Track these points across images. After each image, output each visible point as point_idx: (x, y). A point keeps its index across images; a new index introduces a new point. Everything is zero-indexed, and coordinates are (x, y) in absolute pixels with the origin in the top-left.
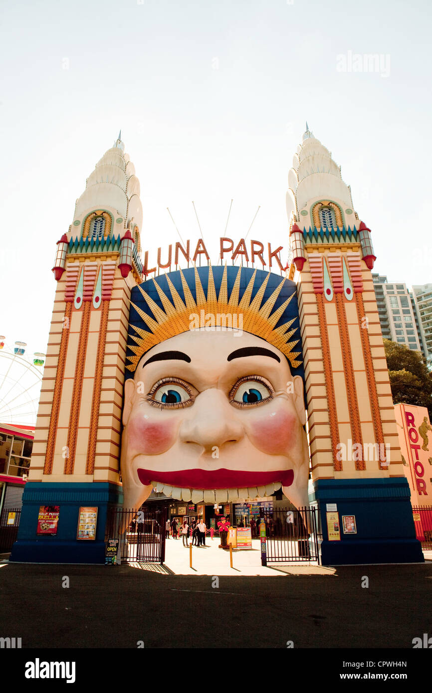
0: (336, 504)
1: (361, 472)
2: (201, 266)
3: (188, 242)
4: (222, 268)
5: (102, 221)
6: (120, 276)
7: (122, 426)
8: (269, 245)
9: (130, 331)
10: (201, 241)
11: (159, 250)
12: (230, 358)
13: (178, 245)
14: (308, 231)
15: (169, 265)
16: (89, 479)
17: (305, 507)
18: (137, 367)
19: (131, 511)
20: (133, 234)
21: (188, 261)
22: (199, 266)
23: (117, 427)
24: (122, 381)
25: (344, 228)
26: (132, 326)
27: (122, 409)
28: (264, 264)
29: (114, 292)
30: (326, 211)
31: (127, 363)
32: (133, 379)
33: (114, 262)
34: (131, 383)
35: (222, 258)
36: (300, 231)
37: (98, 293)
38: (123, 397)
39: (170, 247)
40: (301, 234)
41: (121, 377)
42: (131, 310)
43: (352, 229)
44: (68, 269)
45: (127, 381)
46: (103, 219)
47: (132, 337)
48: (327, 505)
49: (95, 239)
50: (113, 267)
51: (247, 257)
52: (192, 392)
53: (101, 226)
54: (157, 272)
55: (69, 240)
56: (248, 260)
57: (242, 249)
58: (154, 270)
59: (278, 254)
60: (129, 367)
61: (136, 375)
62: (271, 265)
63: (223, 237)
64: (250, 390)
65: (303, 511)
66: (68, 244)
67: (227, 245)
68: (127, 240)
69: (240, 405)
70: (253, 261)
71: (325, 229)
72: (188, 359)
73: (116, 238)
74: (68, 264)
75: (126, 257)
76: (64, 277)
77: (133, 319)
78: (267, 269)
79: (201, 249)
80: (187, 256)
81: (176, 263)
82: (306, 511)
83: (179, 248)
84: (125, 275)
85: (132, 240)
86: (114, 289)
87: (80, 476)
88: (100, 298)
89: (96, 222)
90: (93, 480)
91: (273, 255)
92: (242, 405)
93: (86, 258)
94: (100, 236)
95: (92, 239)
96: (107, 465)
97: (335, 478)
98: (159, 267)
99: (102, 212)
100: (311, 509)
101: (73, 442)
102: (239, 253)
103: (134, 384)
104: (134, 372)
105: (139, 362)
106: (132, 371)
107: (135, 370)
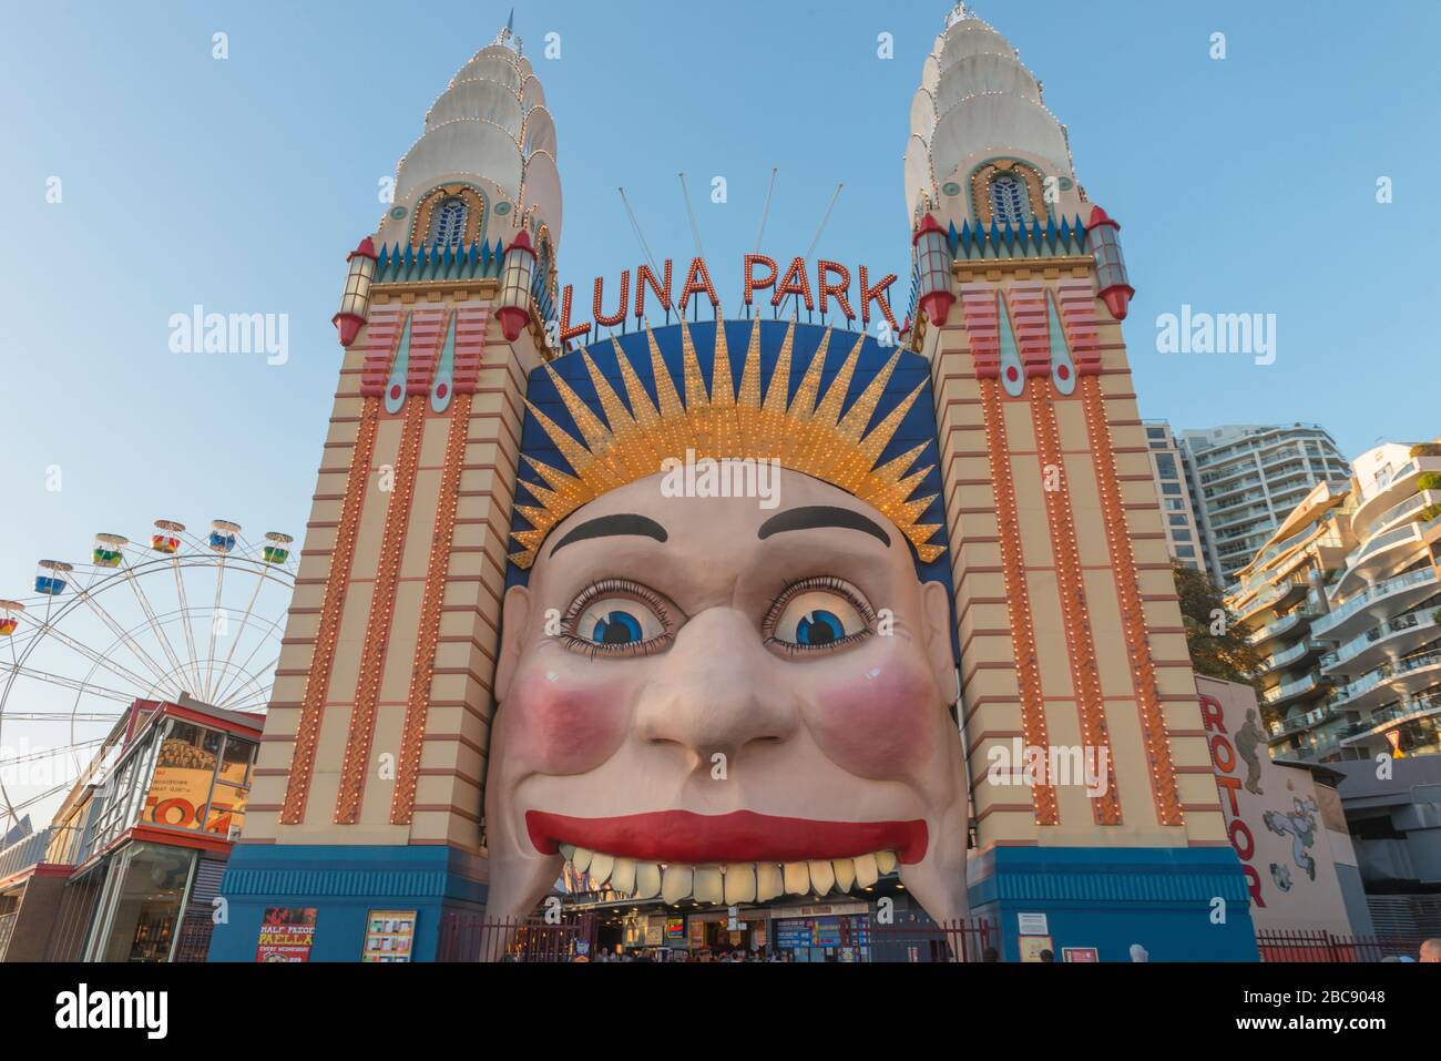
0: (1044, 916)
1: (1111, 830)
2: (699, 320)
3: (668, 264)
4: (749, 324)
5: (460, 210)
6: (501, 338)
7: (494, 704)
8: (863, 271)
9: (523, 471)
10: (698, 265)
11: (599, 283)
12: (765, 532)
13: (645, 273)
14: (959, 229)
15: (621, 319)
16: (399, 836)
17: (962, 921)
18: (536, 557)
19: (503, 922)
20: (536, 240)
21: (667, 309)
22: (691, 320)
23: (481, 704)
24: (497, 590)
25: (1051, 223)
26: (527, 458)
27: (495, 661)
28: (851, 317)
29: (482, 373)
30: (1005, 184)
31: (514, 546)
32: (526, 586)
33: (486, 304)
34: (520, 599)
35: (749, 302)
36: (940, 230)
37: (445, 376)
39: (626, 275)
40: (943, 239)
41: (495, 581)
42: (528, 423)
43: (1072, 224)
44: (371, 319)
45: (508, 592)
46: (463, 205)
47: (529, 486)
48: (1020, 916)
49: (441, 250)
50: (484, 315)
51: (808, 299)
52: (669, 617)
53: (457, 222)
54: (592, 334)
55: (378, 253)
56: (810, 308)
57: (795, 283)
58: (586, 330)
59: (885, 293)
60: (516, 558)
61: (533, 575)
62: (866, 320)
63: (752, 252)
64: (815, 614)
65: (954, 931)
66: (376, 260)
67: (761, 272)
68: (520, 251)
69: (790, 649)
70: (824, 310)
71: (1004, 225)
72: (660, 535)
73: (493, 247)
74: (374, 308)
75: (514, 290)
76: (363, 339)
78: (857, 326)
79: (698, 284)
80: (664, 296)
81: (639, 315)
82: (962, 931)
83: (646, 281)
84: (511, 337)
85: (532, 252)
86: (483, 367)
87: (376, 829)
88: (450, 387)
89: (446, 211)
90: (409, 840)
91: (870, 295)
92: (795, 651)
93: (420, 293)
94: (454, 245)
95: (435, 250)
96: (448, 801)
97: (1040, 845)
98: (598, 322)
99: (460, 188)
100: (977, 927)
101: (363, 739)
102: (790, 291)
103: (527, 599)
104: (529, 569)
105: (542, 543)
106: (523, 567)
107: (530, 564)
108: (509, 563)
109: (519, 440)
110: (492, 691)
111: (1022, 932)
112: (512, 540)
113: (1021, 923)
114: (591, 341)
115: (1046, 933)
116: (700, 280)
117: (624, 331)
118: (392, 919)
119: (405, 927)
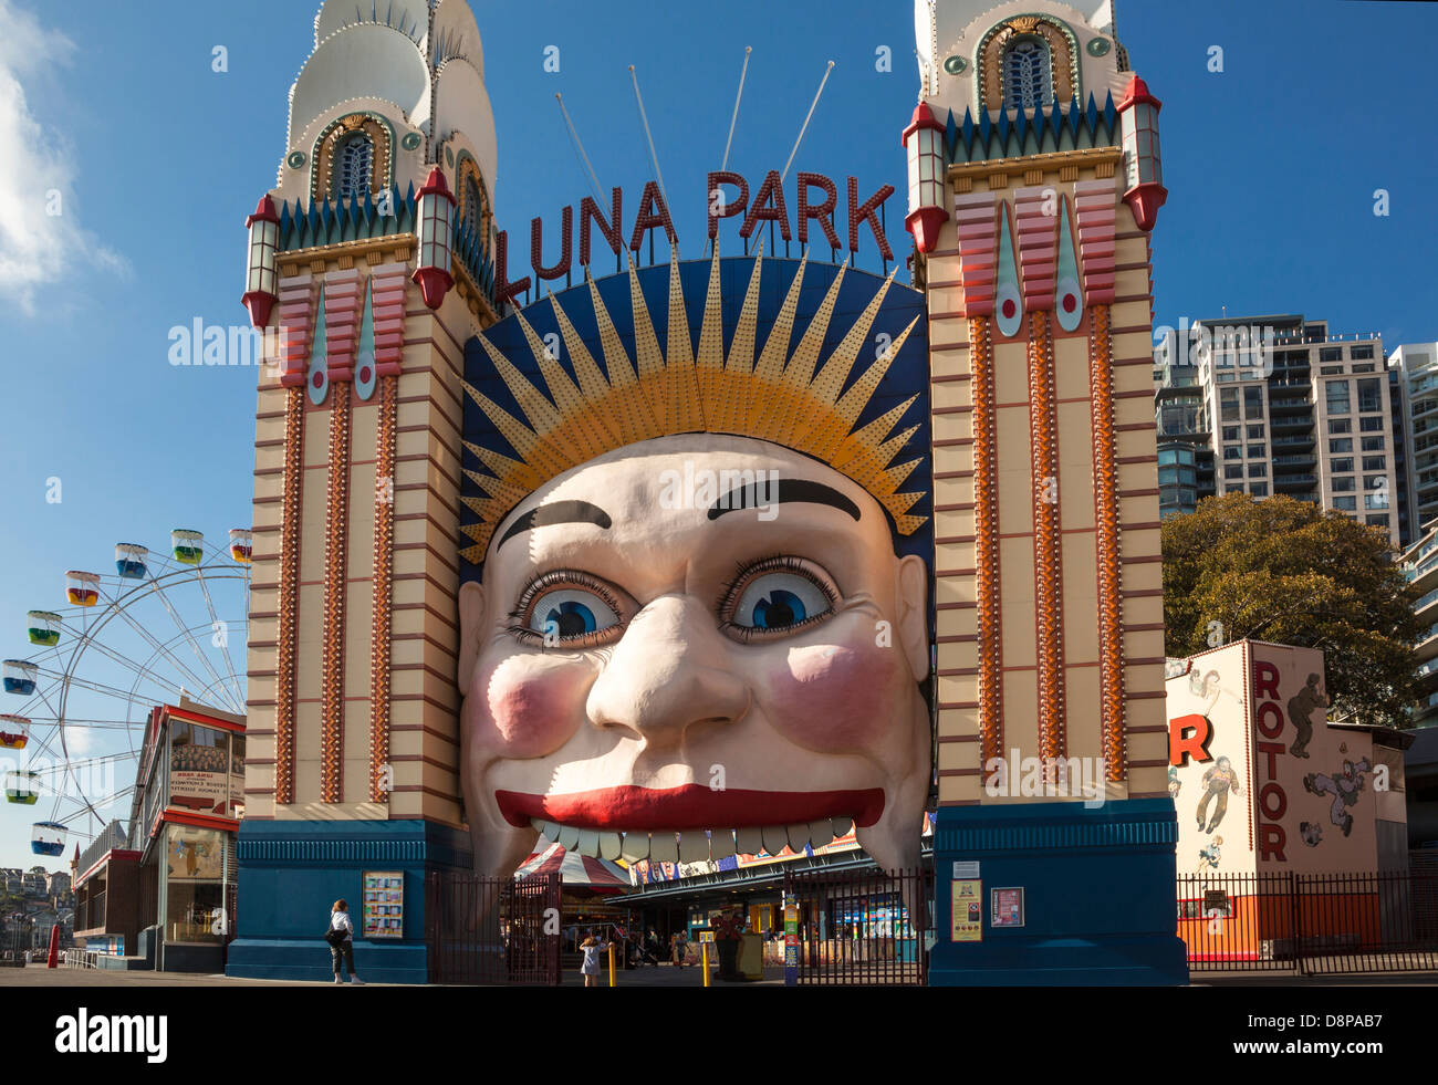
2: (656, 263)
3: (617, 193)
4: (707, 264)
5: (365, 149)
8: (852, 183)
9: (467, 460)
10: (652, 191)
11: (537, 224)
13: (589, 207)
15: (564, 269)
16: (381, 813)
18: (487, 551)
20: (458, 181)
21: (618, 252)
22: (645, 263)
24: (449, 587)
26: (468, 444)
27: (456, 656)
28: (836, 245)
31: (463, 541)
32: (481, 582)
34: (474, 594)
38: (456, 627)
39: (567, 212)
41: (446, 578)
42: (467, 406)
44: (283, 296)
45: (464, 586)
46: (366, 141)
47: (471, 474)
49: (347, 203)
51: (785, 226)
52: (620, 605)
53: (362, 164)
55: (279, 214)
56: (787, 238)
57: (771, 203)
58: (526, 287)
59: (878, 212)
60: (468, 553)
61: (485, 571)
62: (853, 249)
64: (773, 594)
69: (745, 633)
70: (803, 240)
72: (604, 520)
74: (283, 282)
76: (276, 320)
77: (473, 426)
79: (653, 216)
80: (613, 235)
81: (585, 259)
83: (591, 216)
85: (452, 200)
89: (349, 150)
90: (390, 816)
91: (859, 215)
92: (750, 634)
93: (329, 261)
94: (361, 195)
95: (340, 205)
96: (420, 782)
97: (982, 803)
98: (538, 276)
99: (359, 118)
100: (913, 874)
101: (336, 732)
102: (765, 217)
103: (482, 595)
104: (482, 565)
105: (492, 536)
106: (475, 562)
107: (482, 559)
108: (461, 559)
109: (459, 425)
110: (455, 684)
111: (955, 876)
112: (462, 535)
113: (955, 870)
114: (533, 299)
115: (978, 876)
116: (656, 212)
117: (569, 284)
118: (382, 877)
119: (395, 884)
